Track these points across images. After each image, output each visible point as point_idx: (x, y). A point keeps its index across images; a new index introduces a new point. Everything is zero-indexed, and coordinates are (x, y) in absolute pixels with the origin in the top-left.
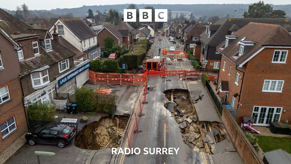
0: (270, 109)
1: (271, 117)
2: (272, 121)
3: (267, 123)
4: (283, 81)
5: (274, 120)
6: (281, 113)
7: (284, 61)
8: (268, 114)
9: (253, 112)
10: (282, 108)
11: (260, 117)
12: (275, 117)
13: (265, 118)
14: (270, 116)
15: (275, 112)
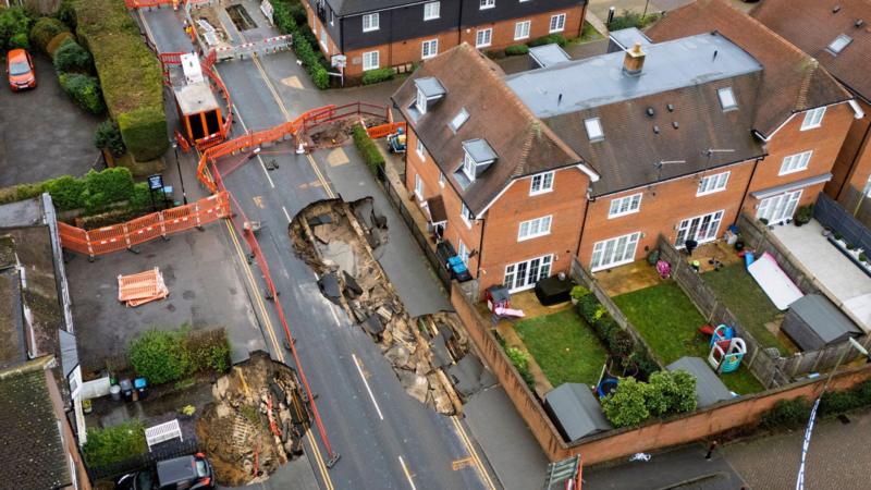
0: (533, 262)
1: (536, 273)
2: (538, 279)
3: (530, 282)
4: (551, 216)
5: (542, 275)
6: (551, 263)
7: (549, 186)
8: (531, 271)
9: (506, 274)
10: (552, 255)
11: (518, 277)
12: (542, 270)
13: (527, 278)
14: (533, 272)
15: (541, 264)
